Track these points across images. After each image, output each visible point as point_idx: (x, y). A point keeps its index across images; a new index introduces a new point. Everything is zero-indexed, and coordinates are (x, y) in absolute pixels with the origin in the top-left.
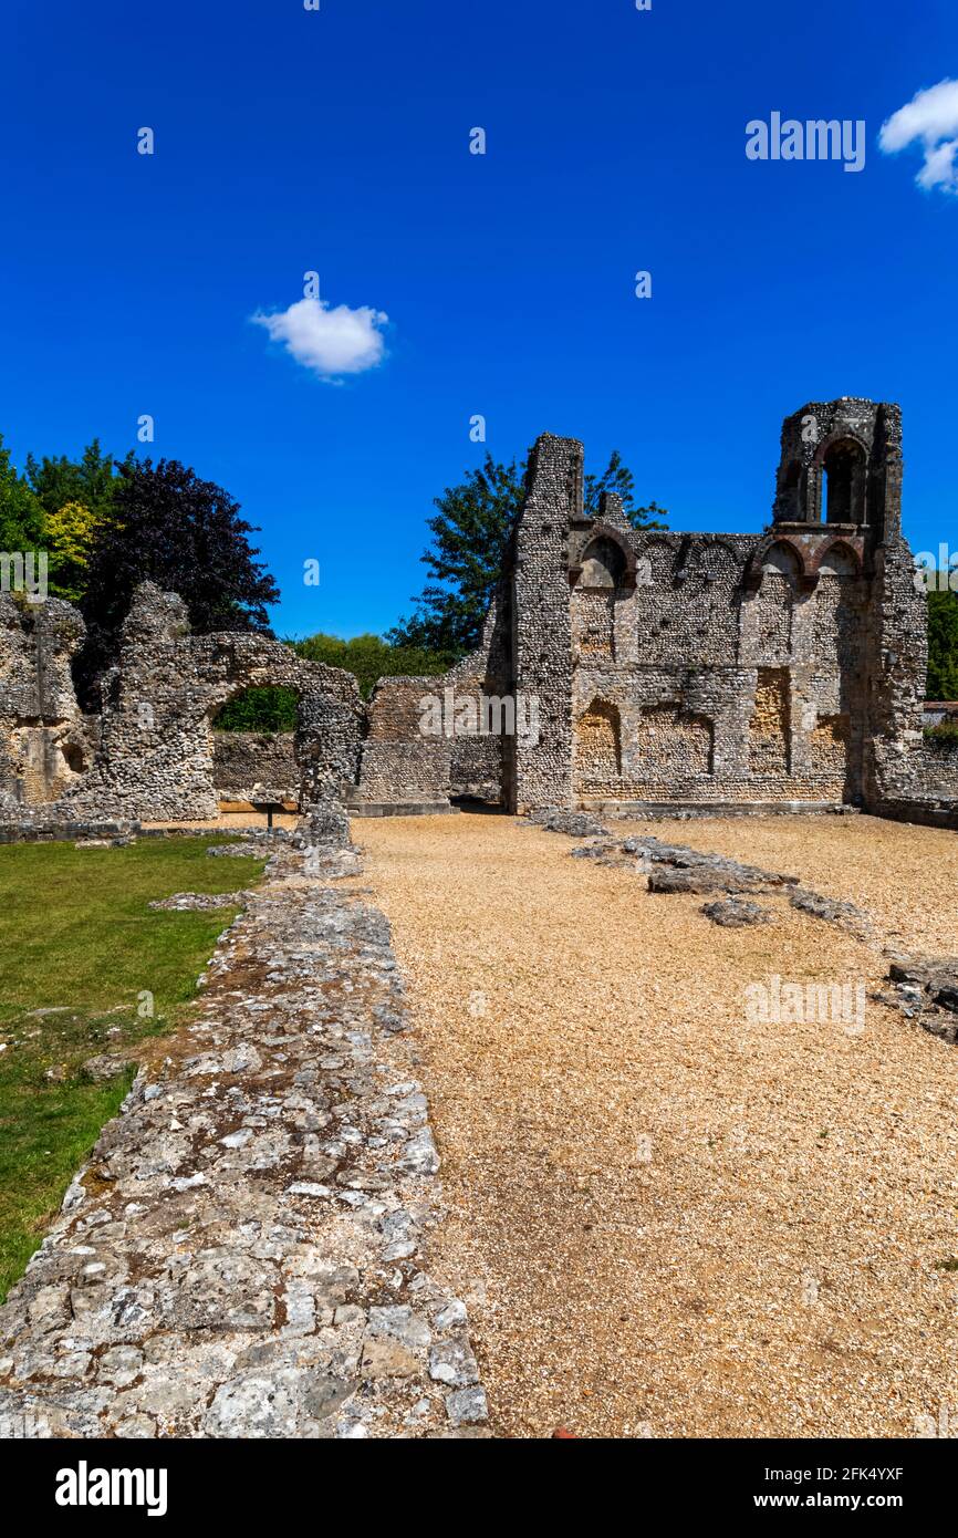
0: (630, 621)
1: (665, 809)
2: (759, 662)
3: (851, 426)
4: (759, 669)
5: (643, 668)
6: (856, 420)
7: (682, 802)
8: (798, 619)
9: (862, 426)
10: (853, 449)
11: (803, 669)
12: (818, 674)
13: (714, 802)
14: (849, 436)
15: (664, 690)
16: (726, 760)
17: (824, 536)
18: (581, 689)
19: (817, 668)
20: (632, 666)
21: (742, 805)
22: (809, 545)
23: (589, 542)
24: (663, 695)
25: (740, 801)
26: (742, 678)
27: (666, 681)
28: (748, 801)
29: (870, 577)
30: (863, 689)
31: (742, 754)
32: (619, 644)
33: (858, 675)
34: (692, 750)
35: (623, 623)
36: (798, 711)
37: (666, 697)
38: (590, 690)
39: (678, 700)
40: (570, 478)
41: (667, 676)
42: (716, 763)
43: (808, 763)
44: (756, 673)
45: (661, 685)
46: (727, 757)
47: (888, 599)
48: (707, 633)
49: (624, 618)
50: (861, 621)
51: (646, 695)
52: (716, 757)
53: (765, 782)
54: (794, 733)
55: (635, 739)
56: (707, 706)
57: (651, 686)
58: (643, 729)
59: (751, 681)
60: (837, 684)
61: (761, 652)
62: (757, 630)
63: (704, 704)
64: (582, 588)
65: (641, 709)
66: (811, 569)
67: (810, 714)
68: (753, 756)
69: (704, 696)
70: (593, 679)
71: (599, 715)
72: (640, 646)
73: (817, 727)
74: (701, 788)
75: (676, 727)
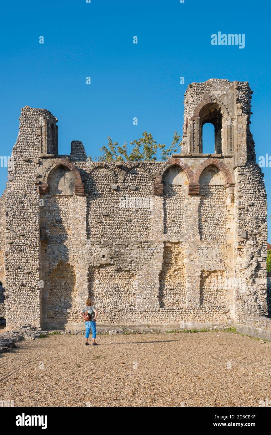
0: (82, 215)
1: (105, 328)
2: (164, 238)
3: (216, 95)
4: (165, 242)
6: (218, 92)
7: (116, 324)
8: (189, 212)
9: (223, 95)
11: (194, 242)
12: (202, 246)
14: (213, 102)
15: (104, 256)
16: (144, 299)
17: (202, 161)
18: (51, 256)
20: (83, 242)
21: (155, 326)
22: (192, 167)
23: (52, 168)
24: (103, 259)
25: (153, 323)
26: (154, 249)
27: (105, 251)
28: (160, 324)
29: (232, 185)
30: (232, 254)
31: (154, 294)
32: (74, 229)
33: (230, 246)
34: (124, 293)
35: (77, 216)
36: (191, 268)
37: (104, 261)
38: (56, 256)
39: (112, 263)
40: (40, 131)
41: (105, 249)
42: (138, 300)
43: (198, 300)
44: (163, 246)
45: (102, 253)
46: (145, 297)
47: (241, 197)
48: (131, 221)
49: (77, 213)
50: (231, 213)
51: (92, 260)
52: (138, 296)
53: (170, 311)
54: (188, 282)
55: (86, 286)
56: (131, 266)
57: (95, 254)
58: (91, 280)
59: (159, 250)
60: (215, 251)
61: (165, 232)
62: (162, 219)
63: (130, 265)
64: (50, 196)
65: (89, 268)
66: (194, 182)
67: (198, 270)
68: (161, 296)
69: (130, 260)
70: (59, 250)
71: (65, 272)
72: (88, 230)
73: (203, 279)
74: (129, 315)
75: (113, 278)
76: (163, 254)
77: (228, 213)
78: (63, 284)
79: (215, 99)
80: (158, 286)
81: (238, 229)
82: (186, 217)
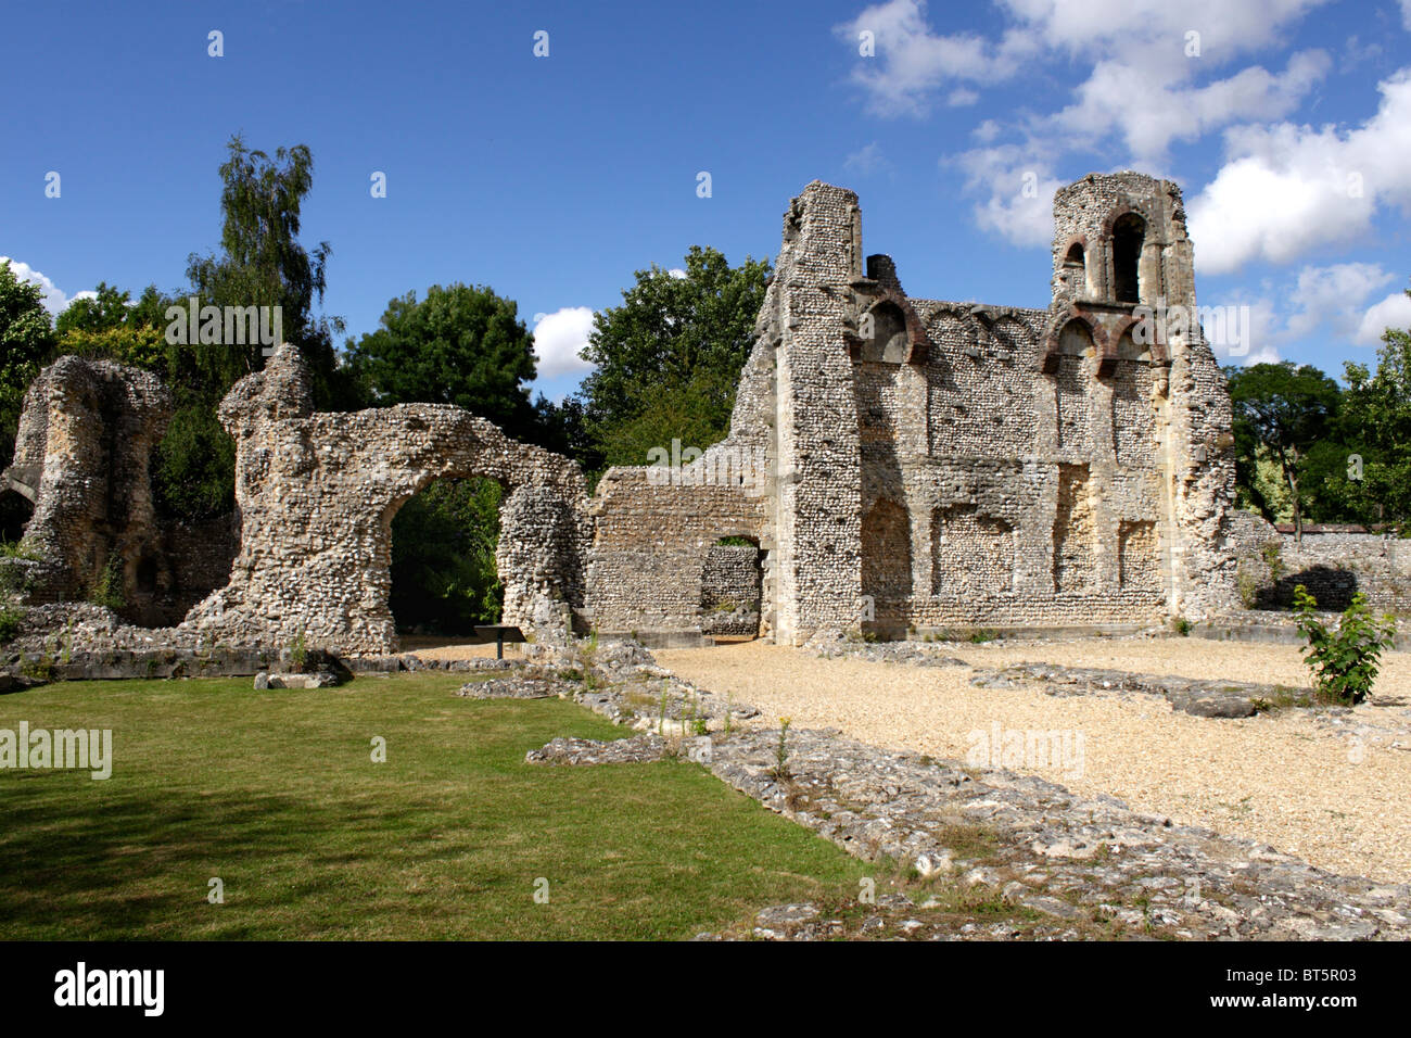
0: (919, 404)
2: (1059, 457)
3: (1137, 201)
4: (1060, 464)
5: (934, 461)
6: (1140, 195)
9: (1146, 201)
10: (1138, 226)
11: (1106, 466)
12: (1120, 473)
13: (1020, 626)
14: (1135, 211)
15: (958, 489)
16: (1030, 575)
17: (1120, 316)
19: (1120, 465)
20: (922, 459)
22: (1105, 325)
23: (871, 307)
24: (957, 495)
25: (1045, 624)
26: (1043, 476)
27: (961, 477)
29: (1168, 364)
30: (1166, 491)
31: (1047, 566)
32: (906, 431)
33: (1161, 475)
34: (991, 563)
35: (910, 406)
36: (1103, 516)
37: (960, 497)
38: (874, 486)
39: (973, 501)
40: (848, 234)
41: (961, 473)
42: (1016, 579)
43: (1117, 578)
44: (1057, 470)
45: (955, 483)
46: (1030, 571)
47: (1191, 387)
48: (1002, 421)
49: (910, 399)
50: (1160, 413)
51: (938, 495)
52: (1019, 571)
53: (1072, 601)
54: (1101, 542)
55: (927, 549)
56: (1006, 509)
57: (943, 483)
58: (935, 536)
59: (1052, 479)
60: (1141, 484)
61: (1060, 446)
62: (1055, 419)
63: (1003, 507)
64: (861, 362)
65: (932, 511)
66: (1109, 353)
67: (1115, 519)
68: (1057, 570)
69: (1003, 497)
70: (877, 474)
71: (883, 519)
72: (929, 434)
73: (1123, 535)
74: (1003, 609)
75: (972, 534)
76: (1057, 488)
77: (1156, 414)
78: (883, 543)
79: (1135, 207)
80: (1051, 550)
81: (1191, 446)
82: (1093, 417)
